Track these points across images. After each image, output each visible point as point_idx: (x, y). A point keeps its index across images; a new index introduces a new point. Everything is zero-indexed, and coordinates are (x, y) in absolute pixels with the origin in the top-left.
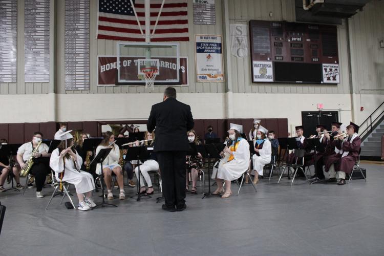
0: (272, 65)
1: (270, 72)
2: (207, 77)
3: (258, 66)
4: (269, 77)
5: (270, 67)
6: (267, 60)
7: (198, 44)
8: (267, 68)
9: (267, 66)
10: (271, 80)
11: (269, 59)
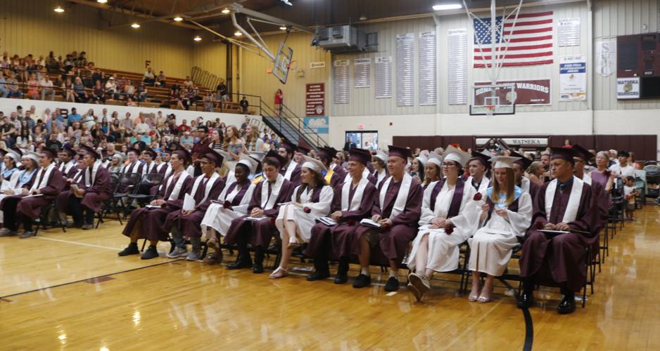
0: (639, 81)
1: (636, 88)
2: (570, 96)
3: (623, 83)
4: (634, 93)
5: (637, 82)
6: (633, 77)
7: (562, 66)
8: (633, 85)
9: (633, 82)
10: (637, 96)
11: (635, 75)
